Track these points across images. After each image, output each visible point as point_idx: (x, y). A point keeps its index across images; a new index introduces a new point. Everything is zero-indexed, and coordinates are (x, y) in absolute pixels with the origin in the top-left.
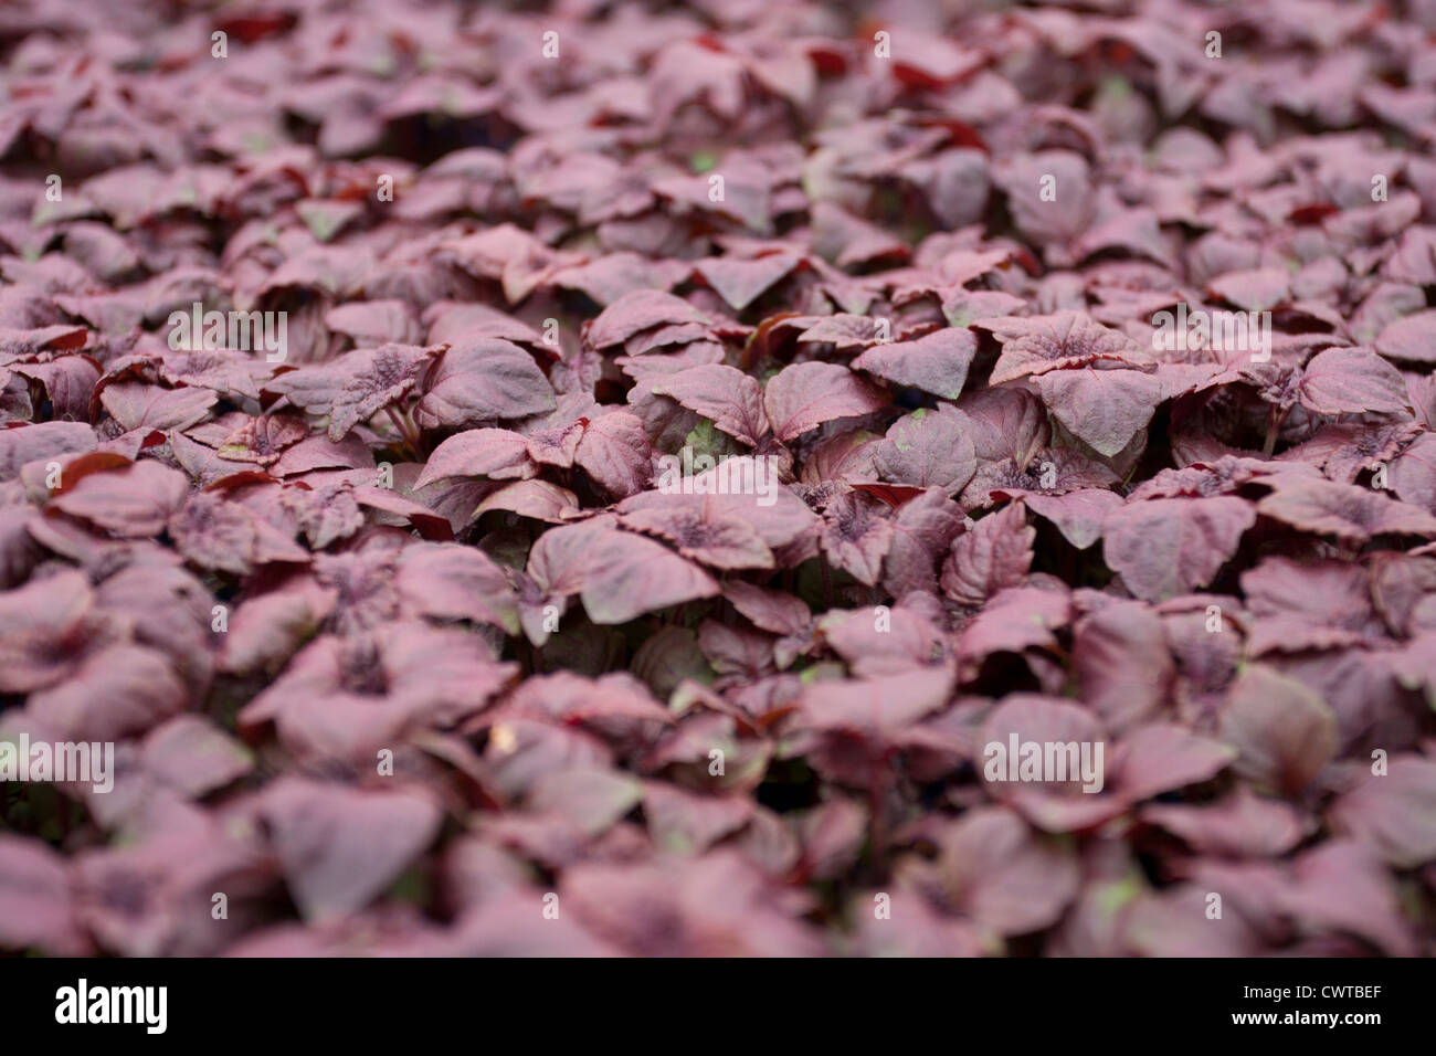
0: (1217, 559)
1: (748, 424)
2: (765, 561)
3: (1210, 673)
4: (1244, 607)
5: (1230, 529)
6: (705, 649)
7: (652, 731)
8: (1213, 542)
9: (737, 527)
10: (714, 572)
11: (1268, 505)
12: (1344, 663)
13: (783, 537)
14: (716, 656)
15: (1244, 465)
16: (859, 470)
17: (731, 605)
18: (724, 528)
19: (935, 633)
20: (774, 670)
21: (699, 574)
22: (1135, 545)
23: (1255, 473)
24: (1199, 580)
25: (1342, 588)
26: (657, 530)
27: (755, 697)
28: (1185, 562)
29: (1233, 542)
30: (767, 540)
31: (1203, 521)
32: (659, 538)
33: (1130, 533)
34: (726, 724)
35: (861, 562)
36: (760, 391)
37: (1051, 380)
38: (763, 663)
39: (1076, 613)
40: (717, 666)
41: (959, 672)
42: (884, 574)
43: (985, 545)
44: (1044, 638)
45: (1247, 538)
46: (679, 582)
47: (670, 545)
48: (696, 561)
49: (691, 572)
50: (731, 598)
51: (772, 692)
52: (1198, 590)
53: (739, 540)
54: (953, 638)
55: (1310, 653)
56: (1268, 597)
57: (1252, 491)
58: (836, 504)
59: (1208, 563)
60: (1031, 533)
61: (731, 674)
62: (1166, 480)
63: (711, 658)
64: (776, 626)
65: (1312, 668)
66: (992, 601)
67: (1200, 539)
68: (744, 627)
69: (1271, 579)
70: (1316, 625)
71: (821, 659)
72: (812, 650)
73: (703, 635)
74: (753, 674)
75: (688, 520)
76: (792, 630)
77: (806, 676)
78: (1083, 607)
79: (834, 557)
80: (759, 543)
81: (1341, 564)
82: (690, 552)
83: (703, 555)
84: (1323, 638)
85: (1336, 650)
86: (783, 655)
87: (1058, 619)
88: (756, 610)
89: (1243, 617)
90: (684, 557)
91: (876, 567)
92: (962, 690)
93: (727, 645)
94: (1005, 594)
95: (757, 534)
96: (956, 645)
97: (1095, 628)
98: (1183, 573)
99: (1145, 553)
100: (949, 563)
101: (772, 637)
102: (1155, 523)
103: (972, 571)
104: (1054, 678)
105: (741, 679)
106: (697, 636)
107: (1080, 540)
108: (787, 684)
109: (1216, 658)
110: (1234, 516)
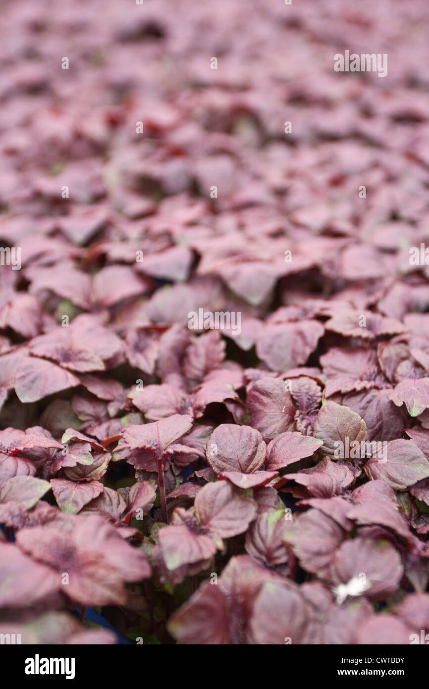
0: (308, 351)
1: (87, 299)
2: (101, 367)
3: (309, 406)
4: (322, 372)
5: (313, 337)
6: (75, 410)
7: (53, 453)
8: (306, 343)
9: (86, 351)
10: (76, 373)
11: (329, 325)
12: (369, 397)
13: (109, 354)
14: (80, 413)
15: (317, 305)
16: (141, 318)
17: (86, 389)
18: (80, 352)
19: (182, 394)
20: (108, 417)
21: (70, 375)
22: (271, 346)
23: (323, 309)
24: (301, 361)
25: (365, 360)
26: (48, 355)
27: (100, 432)
28: (294, 353)
29: (314, 342)
30: (101, 356)
31: (301, 334)
32: (50, 359)
33: (268, 341)
34: (88, 448)
35: (145, 363)
36: (92, 282)
37: (226, 269)
38: (103, 414)
39: (247, 381)
40: (82, 418)
41: (195, 414)
42: (157, 368)
43: (202, 351)
44: (233, 395)
45: (321, 341)
46: (62, 381)
47: (56, 362)
48: (68, 369)
49: (66, 375)
50: (86, 385)
51: (108, 428)
52: (300, 366)
53: (87, 357)
54: (190, 396)
55: (354, 393)
56: (332, 367)
57: (322, 318)
58: (132, 336)
59: (304, 353)
60: (223, 344)
61: (88, 421)
62: (282, 314)
63: (77, 414)
64: (107, 397)
65: (354, 400)
66: (208, 377)
67: (300, 342)
68: (93, 398)
69: (333, 358)
70: (355, 379)
71: (131, 412)
72: (126, 407)
73: (74, 403)
74: (99, 420)
75: (63, 349)
76: (115, 398)
77: (124, 420)
78: (250, 377)
79: (133, 362)
80: (97, 358)
81: (363, 349)
82: (65, 365)
83: (72, 366)
84: (359, 386)
85: (365, 391)
86: (112, 410)
87: (238, 385)
88: (98, 390)
89: (322, 377)
90: (62, 368)
91: (152, 365)
92: (197, 422)
93: (86, 408)
94: (213, 374)
95: (96, 353)
96: (192, 400)
97: (255, 389)
98: (294, 358)
99: (275, 350)
100: (185, 360)
101: (106, 402)
102: (279, 336)
103: (197, 363)
104: (238, 413)
105: (93, 423)
106: (71, 404)
107: (245, 345)
108: (115, 424)
109: (311, 398)
110: (314, 331)
